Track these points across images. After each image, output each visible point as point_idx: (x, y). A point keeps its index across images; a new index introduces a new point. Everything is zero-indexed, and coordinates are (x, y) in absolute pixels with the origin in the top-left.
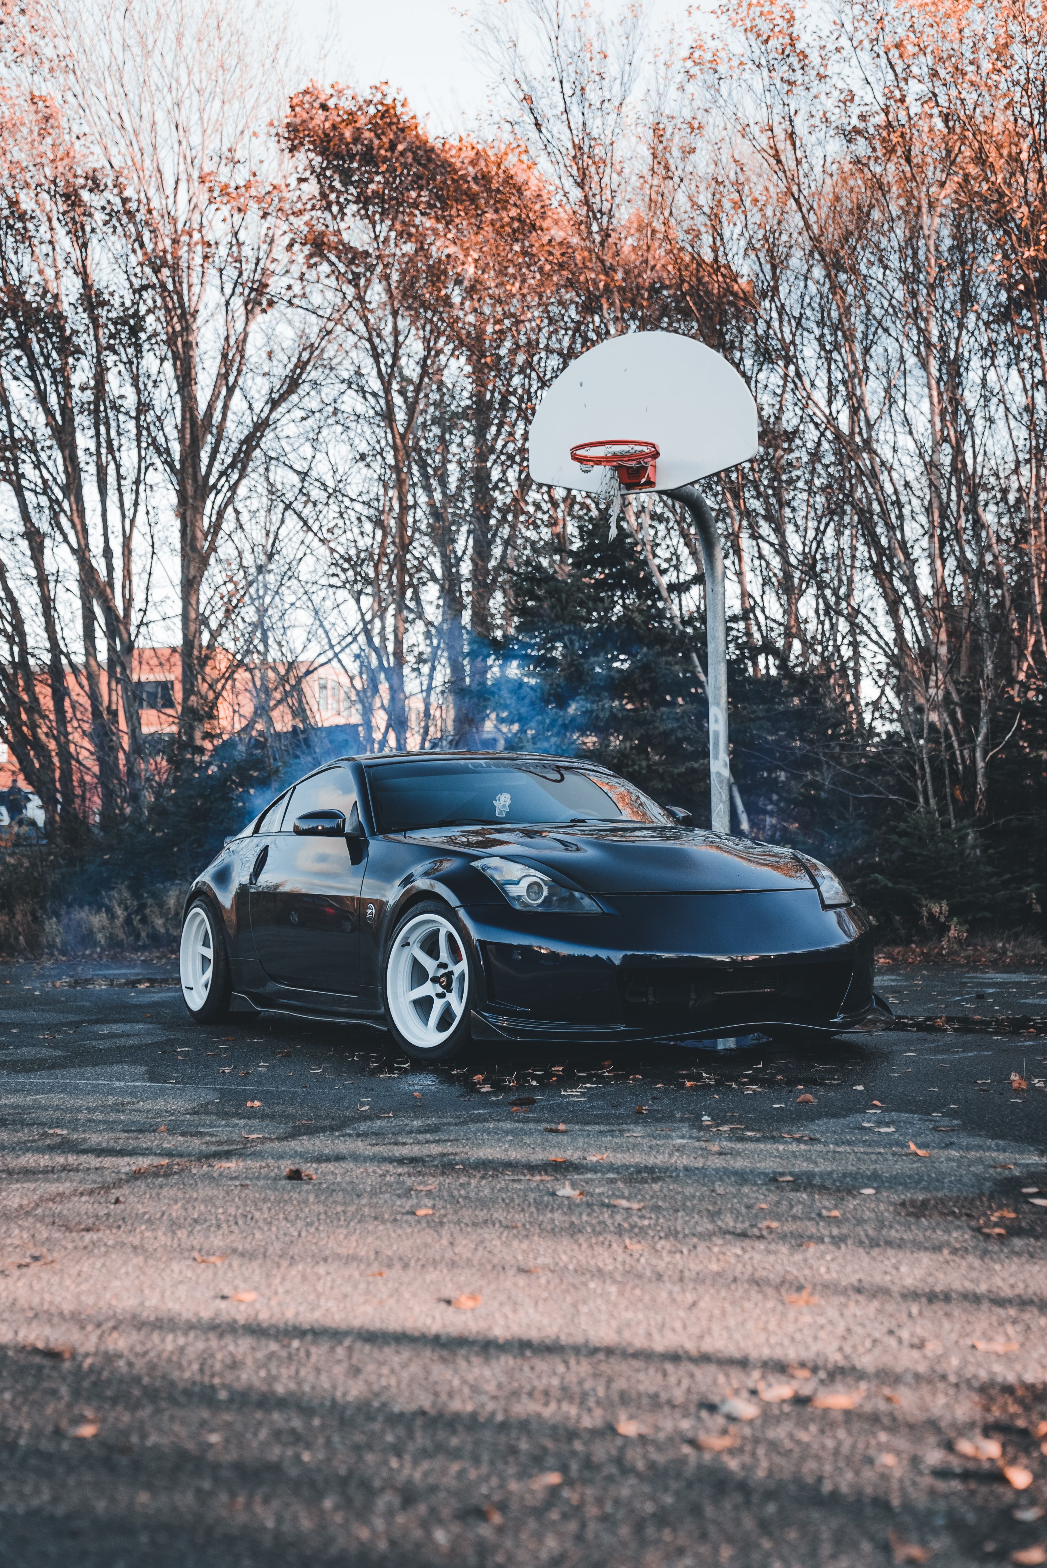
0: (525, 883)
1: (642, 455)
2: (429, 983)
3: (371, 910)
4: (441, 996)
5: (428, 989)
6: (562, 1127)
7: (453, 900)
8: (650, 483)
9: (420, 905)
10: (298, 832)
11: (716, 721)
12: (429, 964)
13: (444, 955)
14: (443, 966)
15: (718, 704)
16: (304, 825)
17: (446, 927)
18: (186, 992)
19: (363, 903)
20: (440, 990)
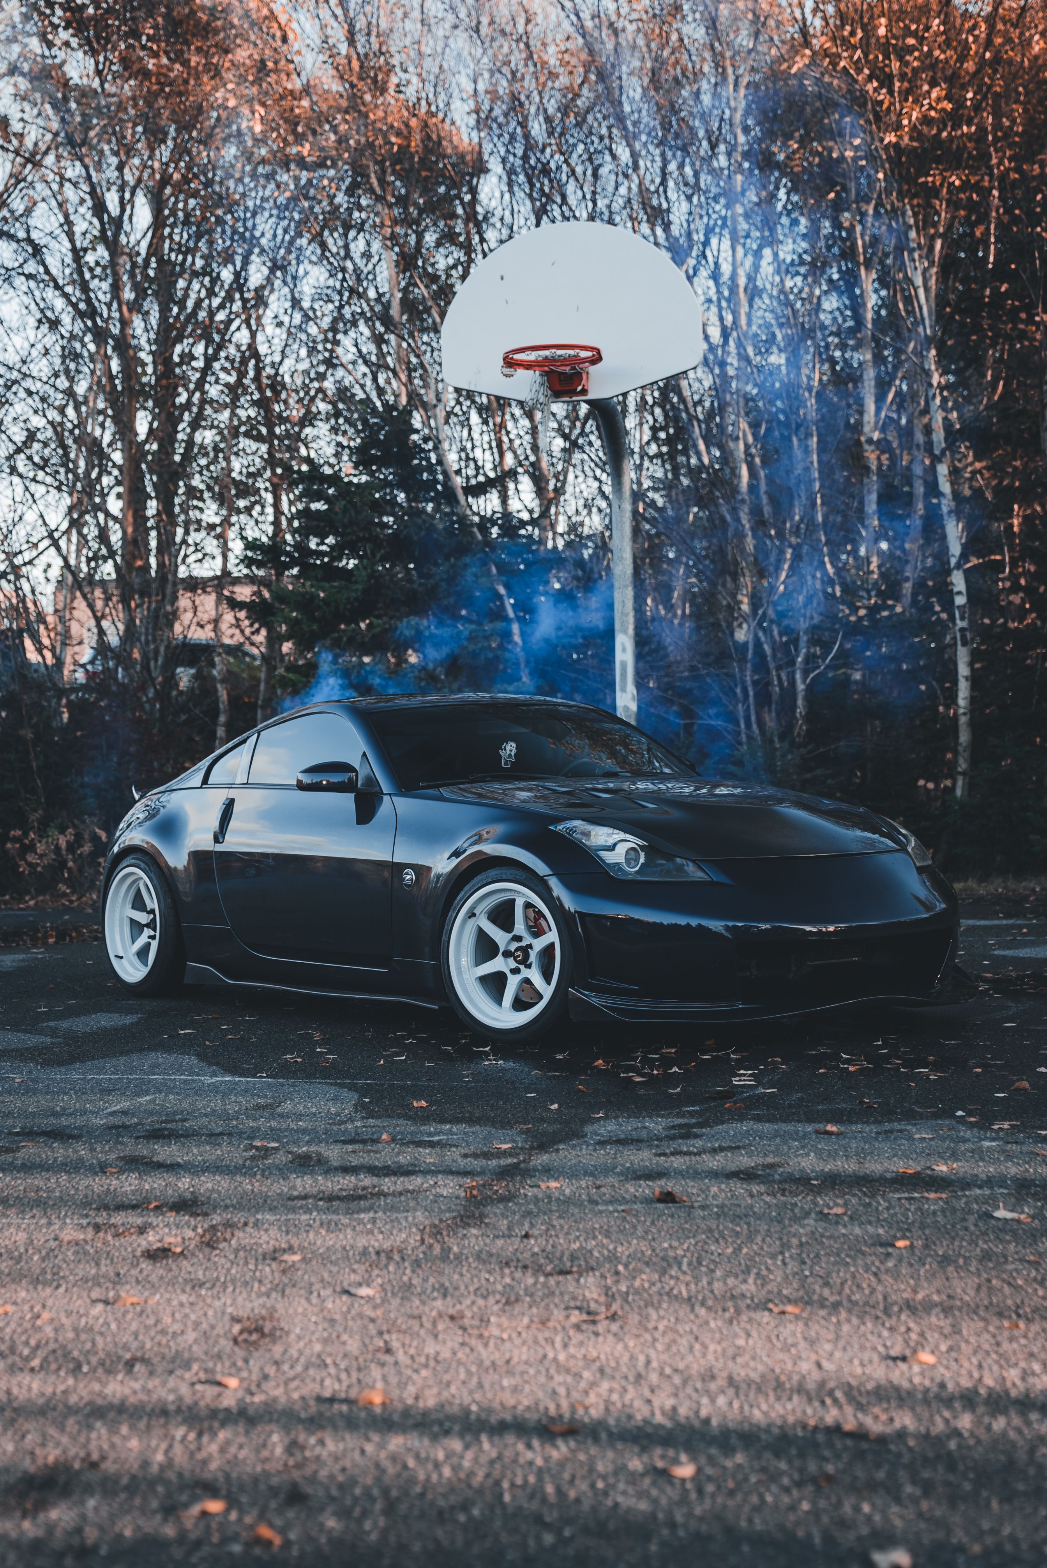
0: (622, 849)
1: (576, 361)
2: (500, 958)
3: (409, 876)
4: (515, 971)
5: (498, 964)
6: (830, 1128)
7: (540, 868)
8: (584, 392)
9: (493, 873)
10: (301, 786)
11: (624, 650)
12: (500, 937)
13: (520, 927)
14: (518, 938)
15: (625, 632)
16: (306, 779)
17: (523, 895)
18: (115, 962)
19: (398, 868)
20: (513, 964)
